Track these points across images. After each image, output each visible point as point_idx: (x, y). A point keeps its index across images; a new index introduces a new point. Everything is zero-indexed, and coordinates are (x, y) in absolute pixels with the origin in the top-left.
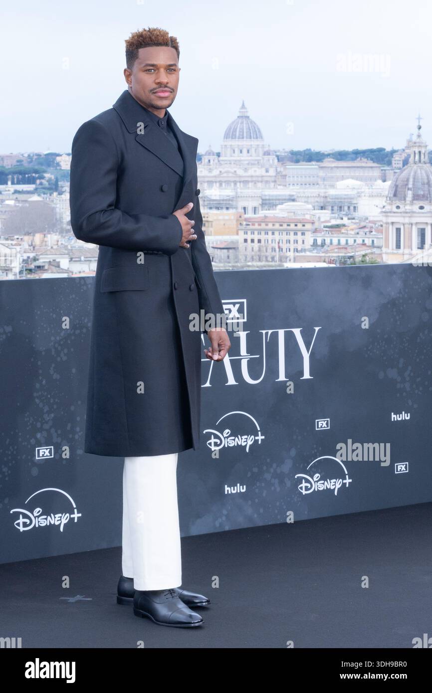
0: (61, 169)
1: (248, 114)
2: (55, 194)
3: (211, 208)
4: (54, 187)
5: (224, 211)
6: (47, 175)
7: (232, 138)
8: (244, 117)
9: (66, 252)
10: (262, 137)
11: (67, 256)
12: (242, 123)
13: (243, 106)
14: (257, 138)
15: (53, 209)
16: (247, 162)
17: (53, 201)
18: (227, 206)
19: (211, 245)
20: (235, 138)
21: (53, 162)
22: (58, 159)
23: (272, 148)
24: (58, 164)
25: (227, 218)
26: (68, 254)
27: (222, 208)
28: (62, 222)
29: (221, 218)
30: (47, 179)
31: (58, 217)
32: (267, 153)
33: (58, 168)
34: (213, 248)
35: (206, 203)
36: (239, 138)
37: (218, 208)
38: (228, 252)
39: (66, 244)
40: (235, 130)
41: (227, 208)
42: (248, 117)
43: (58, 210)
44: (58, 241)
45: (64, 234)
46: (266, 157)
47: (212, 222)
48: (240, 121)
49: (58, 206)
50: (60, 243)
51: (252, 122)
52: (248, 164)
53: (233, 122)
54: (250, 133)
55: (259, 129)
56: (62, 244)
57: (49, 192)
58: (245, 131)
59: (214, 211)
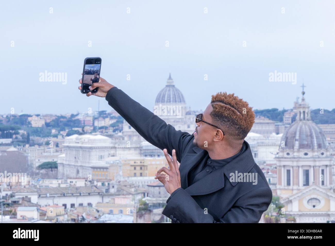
0: (31, 127)
1: (174, 84)
2: (27, 146)
3: (146, 156)
4: (26, 140)
5: (156, 158)
6: (21, 132)
7: (162, 102)
8: (170, 86)
9: (36, 190)
10: (184, 101)
11: (36, 193)
12: (169, 90)
13: (170, 78)
14: (181, 102)
15: (26, 157)
16: (173, 120)
17: (25, 151)
18: (159, 154)
19: (146, 184)
20: (164, 102)
21: (26, 121)
22: (30, 119)
23: (192, 109)
24: (30, 123)
25: (158, 163)
26: (37, 192)
27: (154, 156)
28: (32, 167)
29: (153, 163)
30: (21, 134)
31: (29, 163)
32: (188, 113)
33: (29, 126)
34: (149, 186)
35: (142, 152)
36: (167, 102)
37: (151, 156)
38: (159, 189)
39: (36, 184)
40: (164, 96)
41: (159, 156)
42: (174, 86)
43: (29, 158)
44: (29, 182)
45: (34, 176)
46: (188, 116)
47: (146, 166)
48: (168, 89)
49: (29, 155)
50: (31, 183)
51: (177, 90)
52: (174, 122)
53: (163, 90)
54: (176, 98)
55: (182, 95)
56: (32, 184)
57: (22, 144)
58: (171, 96)
59: (149, 158)
